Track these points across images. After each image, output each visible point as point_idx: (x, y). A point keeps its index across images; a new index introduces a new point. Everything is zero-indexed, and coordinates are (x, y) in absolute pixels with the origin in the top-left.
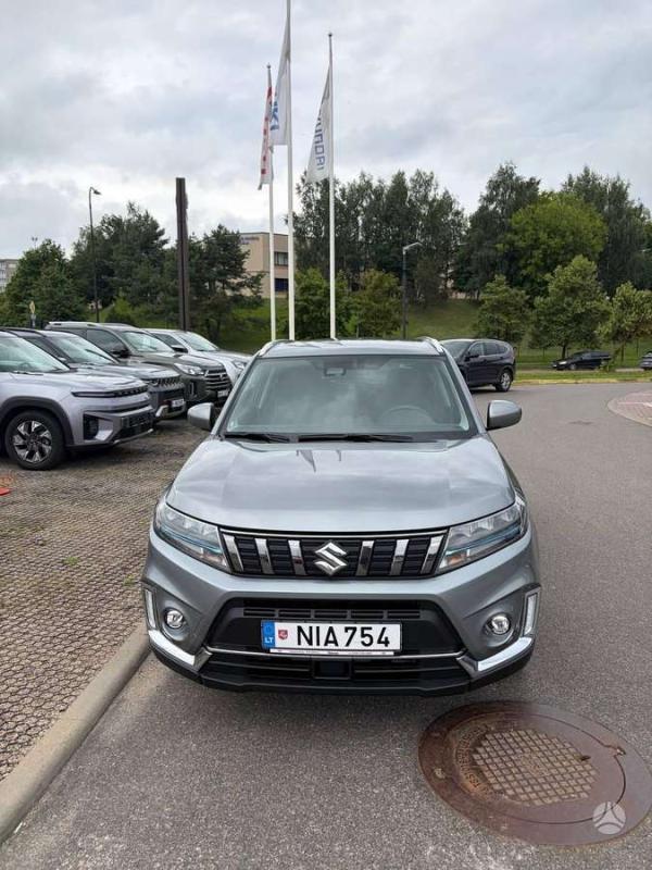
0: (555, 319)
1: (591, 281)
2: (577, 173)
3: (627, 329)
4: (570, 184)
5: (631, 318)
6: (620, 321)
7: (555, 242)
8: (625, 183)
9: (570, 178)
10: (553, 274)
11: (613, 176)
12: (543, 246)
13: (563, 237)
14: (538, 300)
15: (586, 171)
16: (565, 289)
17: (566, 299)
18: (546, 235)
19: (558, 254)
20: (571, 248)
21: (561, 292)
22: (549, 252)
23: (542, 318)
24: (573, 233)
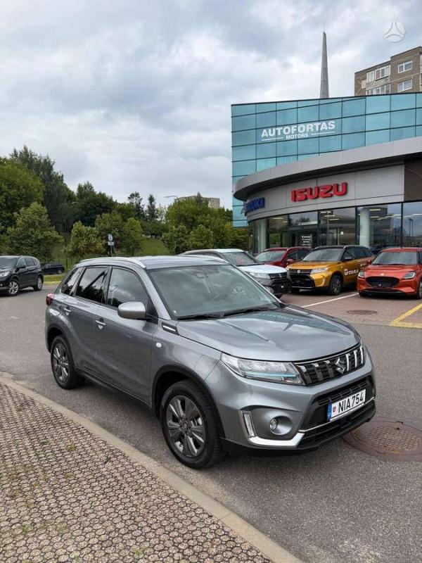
0: (23, 242)
1: (45, 218)
2: (20, 149)
3: (82, 249)
4: (16, 155)
5: (83, 243)
6: (77, 244)
7: (13, 192)
8: (52, 161)
9: (15, 151)
10: (19, 213)
11: (44, 155)
12: (5, 194)
13: (19, 189)
14: (10, 230)
15: (25, 148)
16: (28, 223)
17: (31, 230)
18: (6, 187)
19: (16, 200)
20: (24, 196)
21: (27, 225)
22: (9, 198)
23: (15, 241)
24: (24, 187)
